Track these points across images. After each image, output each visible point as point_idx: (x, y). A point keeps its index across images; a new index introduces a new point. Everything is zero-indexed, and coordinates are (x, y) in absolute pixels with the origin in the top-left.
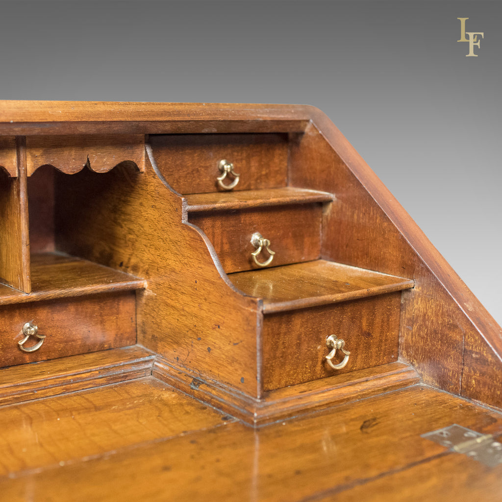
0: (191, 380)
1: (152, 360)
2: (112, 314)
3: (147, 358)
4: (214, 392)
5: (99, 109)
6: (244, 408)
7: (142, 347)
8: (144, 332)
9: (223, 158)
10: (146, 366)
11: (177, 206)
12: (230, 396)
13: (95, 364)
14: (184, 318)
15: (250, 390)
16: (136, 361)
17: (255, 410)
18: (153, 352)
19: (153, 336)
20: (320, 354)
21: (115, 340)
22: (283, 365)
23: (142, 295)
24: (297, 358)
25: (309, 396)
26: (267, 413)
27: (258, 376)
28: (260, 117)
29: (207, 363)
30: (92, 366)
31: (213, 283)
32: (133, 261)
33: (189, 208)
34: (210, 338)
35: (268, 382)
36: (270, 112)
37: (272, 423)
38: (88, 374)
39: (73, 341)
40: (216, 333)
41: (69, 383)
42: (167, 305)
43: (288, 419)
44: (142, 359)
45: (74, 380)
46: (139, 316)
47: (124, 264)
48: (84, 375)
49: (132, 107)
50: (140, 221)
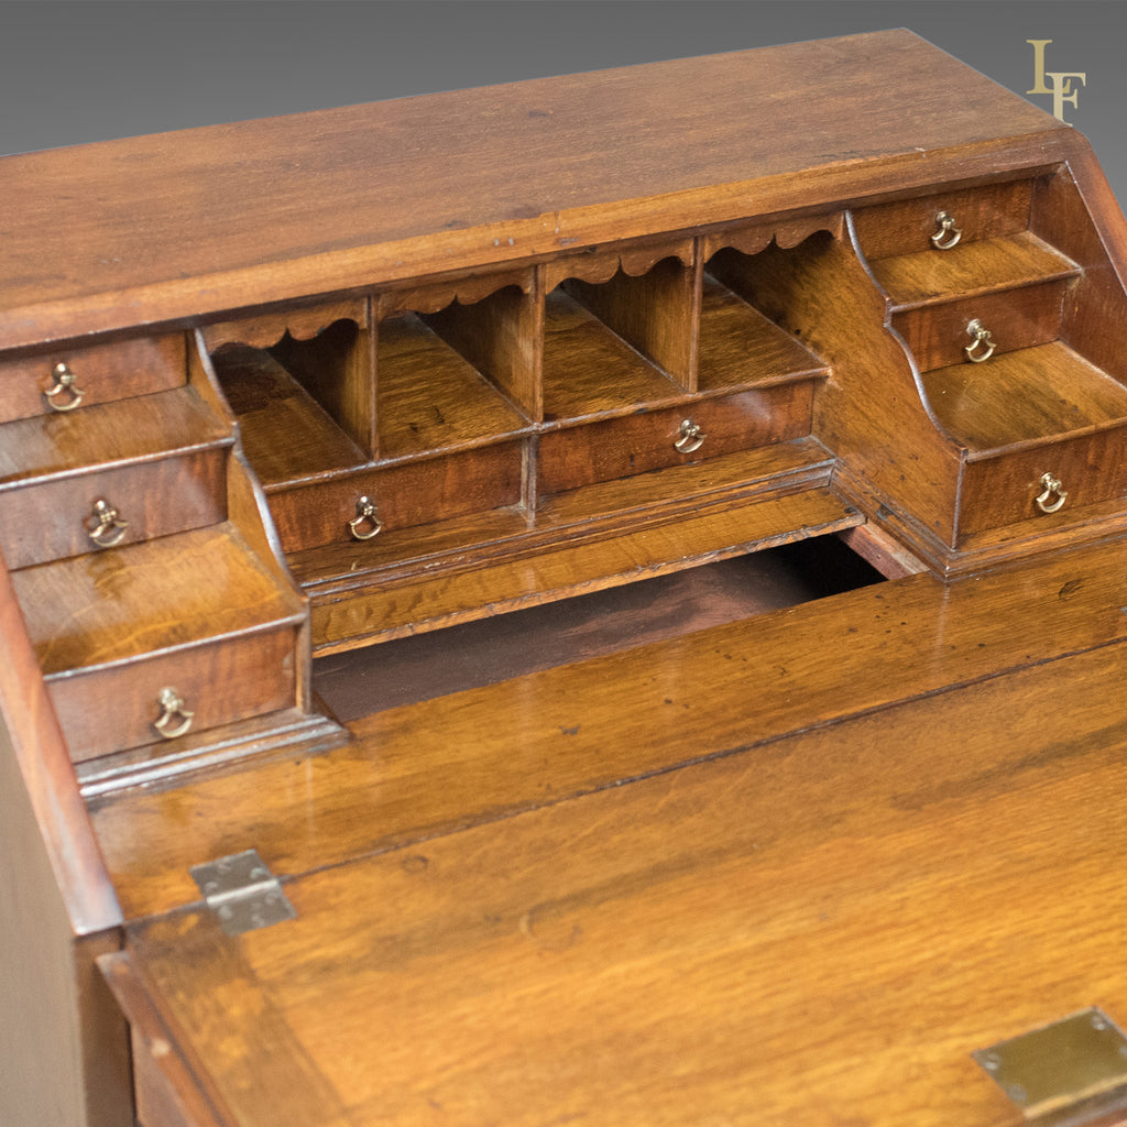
0: (878, 506)
1: (831, 465)
2: (785, 402)
3: (825, 463)
4: (904, 528)
5: (795, 188)
6: (936, 557)
7: (817, 440)
8: (822, 425)
9: (942, 208)
10: (824, 474)
11: (880, 304)
12: (922, 538)
13: (763, 470)
14: (876, 432)
15: (945, 537)
16: (811, 467)
17: (947, 562)
18: (832, 453)
19: (834, 435)
20: (1031, 494)
21: (785, 431)
22: (987, 507)
23: (825, 383)
24: (1004, 500)
25: (1011, 545)
26: (960, 566)
27: (955, 525)
28: (997, 168)
29: (898, 491)
30: (760, 474)
31: (914, 410)
32: (815, 336)
33: (893, 309)
34: (905, 466)
35: (967, 527)
36: (1011, 157)
37: (965, 577)
38: (756, 486)
39: (736, 435)
40: (912, 463)
41: (734, 497)
42: (856, 408)
43: (983, 572)
44: (819, 465)
45: (741, 493)
46: (817, 404)
47: (802, 333)
48: (751, 488)
49: (834, 178)
50: (830, 295)
